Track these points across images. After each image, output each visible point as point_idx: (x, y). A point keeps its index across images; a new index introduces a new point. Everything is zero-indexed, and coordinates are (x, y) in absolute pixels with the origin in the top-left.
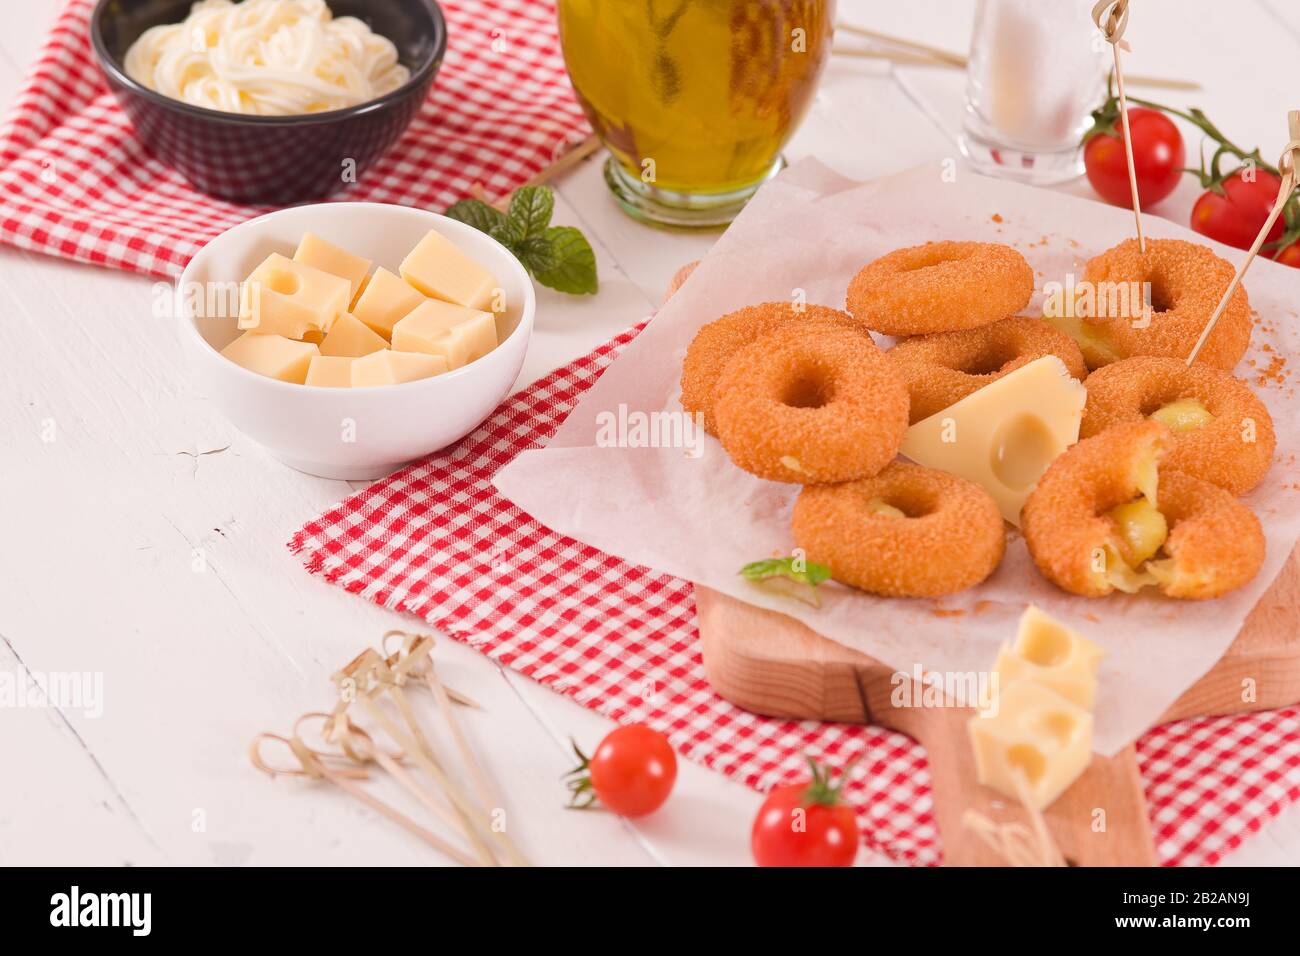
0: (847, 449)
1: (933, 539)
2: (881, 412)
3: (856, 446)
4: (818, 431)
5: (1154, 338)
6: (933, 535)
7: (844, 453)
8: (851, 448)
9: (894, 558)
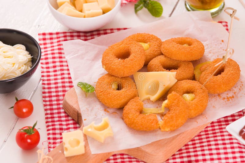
0: (114, 70)
1: (110, 95)
2: (126, 66)
3: (116, 70)
4: (111, 64)
5: (205, 79)
6: (110, 94)
7: (113, 70)
8: (115, 70)
9: (101, 95)
